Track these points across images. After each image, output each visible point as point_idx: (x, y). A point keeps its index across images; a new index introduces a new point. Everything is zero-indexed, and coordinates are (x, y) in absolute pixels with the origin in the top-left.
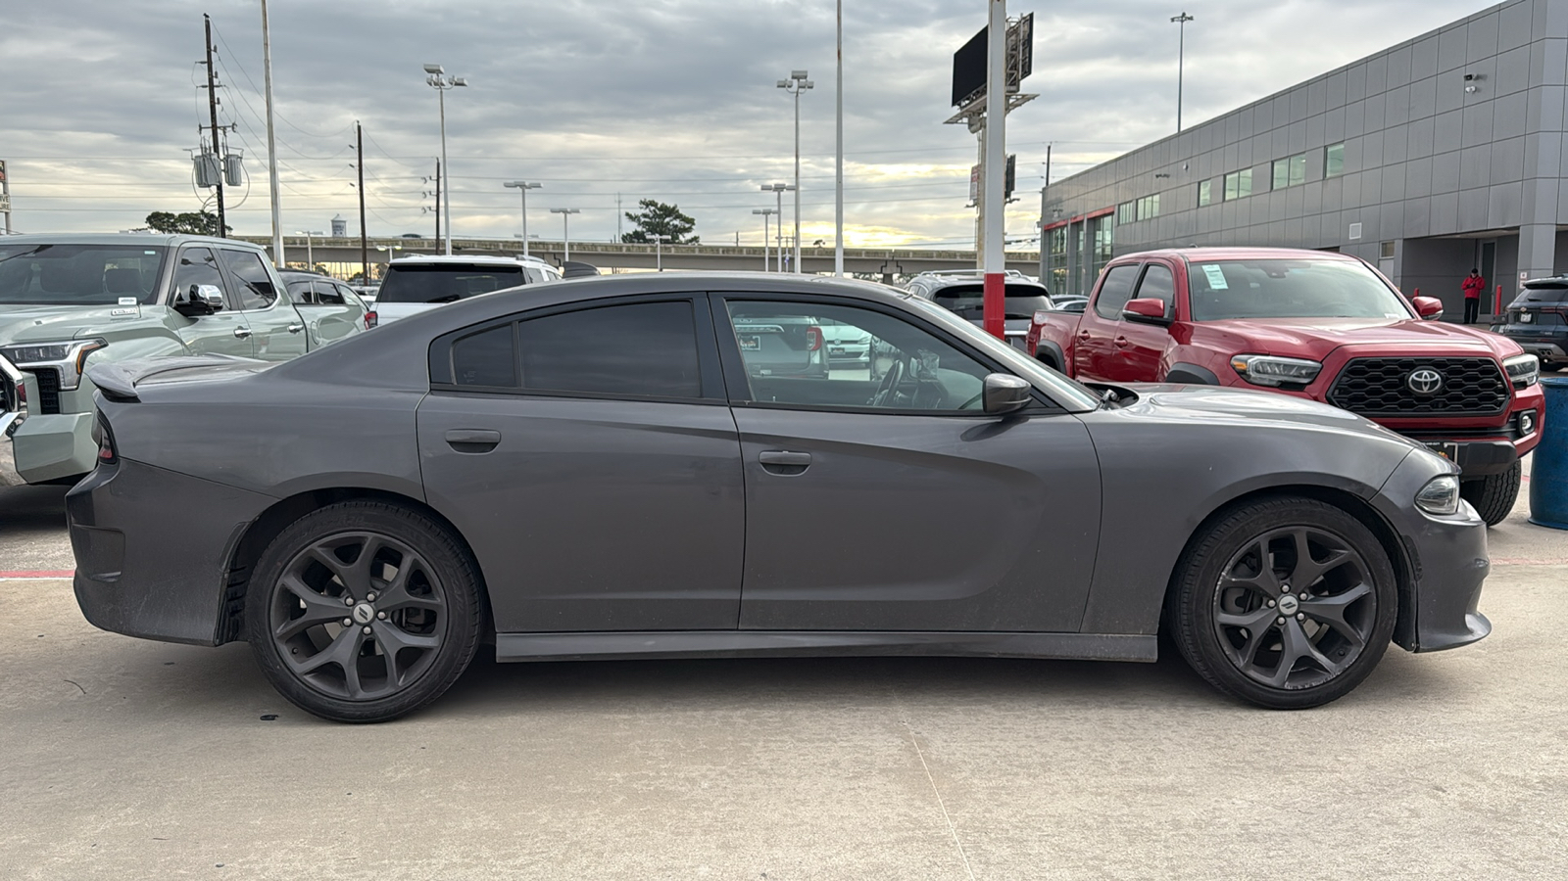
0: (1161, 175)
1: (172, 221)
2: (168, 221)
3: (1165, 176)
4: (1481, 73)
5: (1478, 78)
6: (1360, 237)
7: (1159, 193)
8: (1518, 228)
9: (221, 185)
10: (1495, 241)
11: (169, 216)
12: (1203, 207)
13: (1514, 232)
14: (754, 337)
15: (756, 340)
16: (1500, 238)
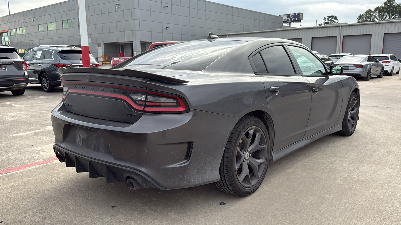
0: (24, 22)
3: (26, 22)
4: (119, 4)
5: (118, 5)
6: (91, 42)
7: (24, 27)
8: (132, 42)
10: (124, 45)
12: (40, 32)
13: (132, 43)
14: (4, 66)
15: (5, 67)
16: (125, 44)
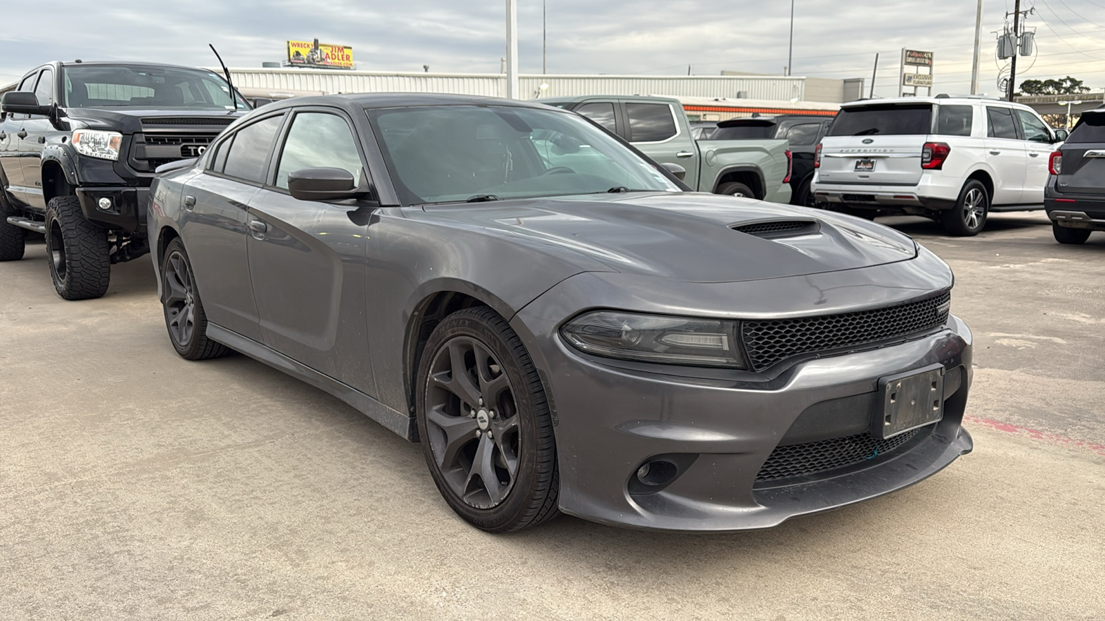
1: (1039, 86)
2: (1036, 86)
9: (1015, 56)
11: (1037, 82)
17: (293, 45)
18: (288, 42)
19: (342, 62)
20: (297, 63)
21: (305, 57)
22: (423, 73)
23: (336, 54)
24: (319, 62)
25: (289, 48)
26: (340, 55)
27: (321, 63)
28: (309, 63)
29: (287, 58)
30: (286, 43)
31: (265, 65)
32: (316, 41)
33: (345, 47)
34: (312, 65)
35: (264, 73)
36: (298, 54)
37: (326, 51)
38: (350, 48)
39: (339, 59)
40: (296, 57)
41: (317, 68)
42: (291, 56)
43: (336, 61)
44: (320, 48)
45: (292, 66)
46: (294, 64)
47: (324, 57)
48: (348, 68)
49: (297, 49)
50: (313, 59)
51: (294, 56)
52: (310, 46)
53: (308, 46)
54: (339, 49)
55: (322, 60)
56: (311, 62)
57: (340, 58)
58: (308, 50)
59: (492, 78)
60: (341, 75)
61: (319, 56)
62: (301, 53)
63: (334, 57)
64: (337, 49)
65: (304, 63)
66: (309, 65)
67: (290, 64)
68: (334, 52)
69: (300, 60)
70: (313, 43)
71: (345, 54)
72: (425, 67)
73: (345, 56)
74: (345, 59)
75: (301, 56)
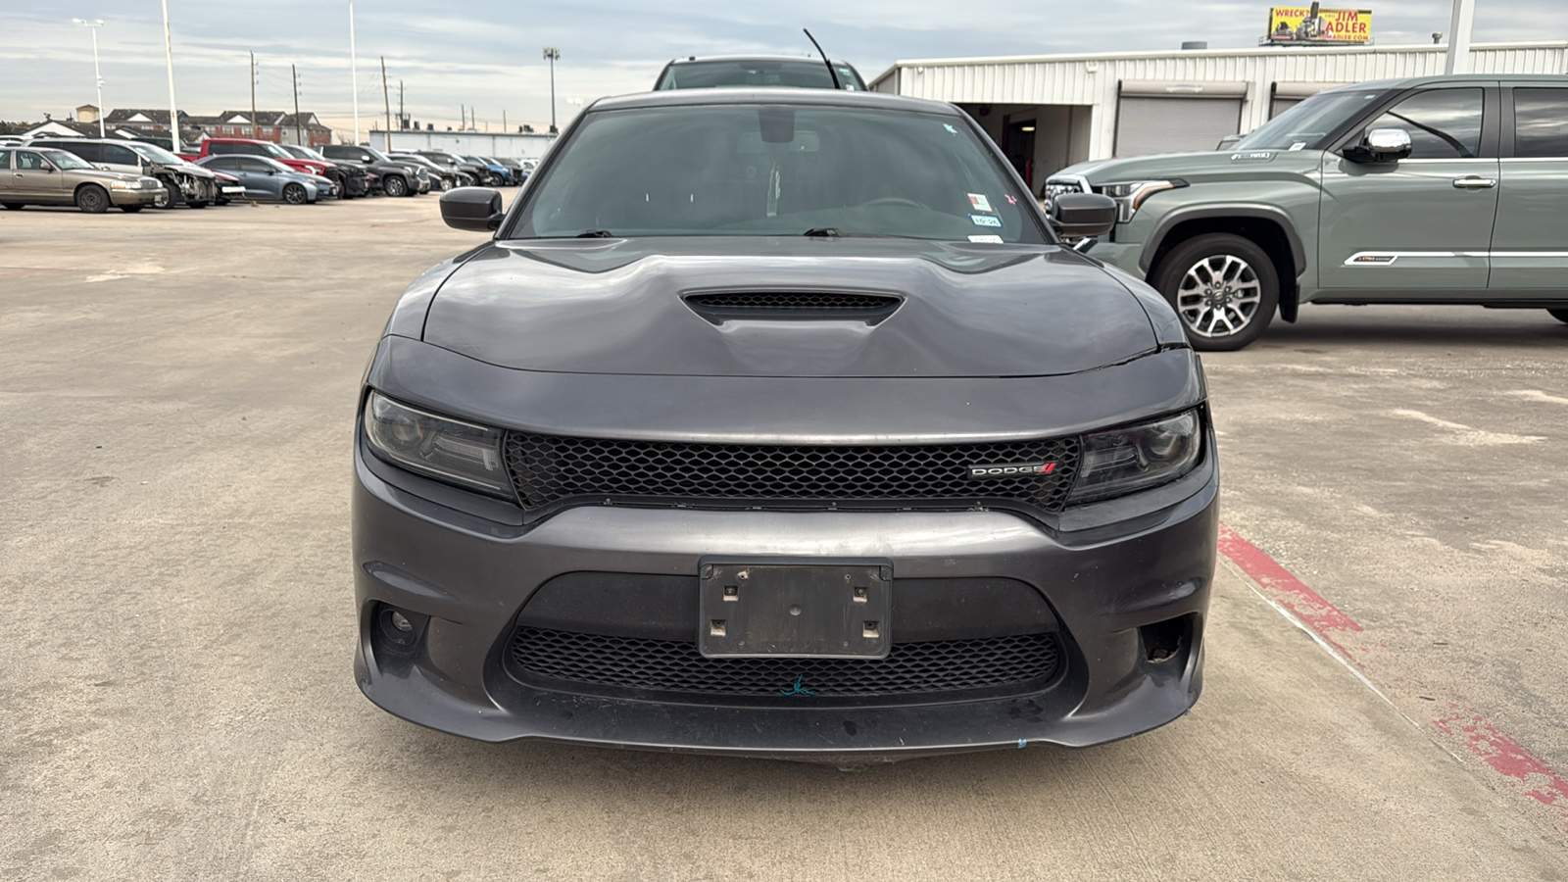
17: (1279, 13)
18: (1272, 10)
19: (1352, 35)
20: (1280, 40)
21: (1295, 30)
22: (1432, 46)
23: (1344, 24)
24: (1315, 36)
25: (1271, 19)
26: (1350, 23)
27: (1317, 38)
28: (1299, 39)
29: (1266, 34)
30: (1269, 11)
31: (1186, 46)
32: (1315, 6)
33: (1361, 12)
34: (1303, 42)
35: (1183, 58)
36: (1284, 26)
37: (1327, 19)
38: (1369, 12)
39: (1347, 31)
40: (1281, 32)
41: (1311, 46)
42: (1273, 30)
43: (1343, 33)
44: (1319, 15)
45: (1272, 45)
46: (1275, 42)
47: (1323, 28)
48: (1361, 43)
49: (1284, 19)
50: (1306, 33)
51: (1277, 30)
52: (1305, 14)
53: (1301, 13)
54: (1350, 14)
55: (1321, 33)
56: (1302, 38)
57: (1350, 28)
58: (1301, 19)
59: (1553, 48)
60: (1340, 54)
61: (1317, 28)
62: (1289, 25)
63: (1340, 27)
64: (1347, 15)
65: (1292, 39)
66: (1298, 42)
67: (1269, 41)
68: (1341, 21)
69: (1285, 35)
70: (1309, 9)
71: (1359, 22)
72: (1434, 36)
73: (1358, 26)
74: (1358, 30)
75: (1289, 30)
